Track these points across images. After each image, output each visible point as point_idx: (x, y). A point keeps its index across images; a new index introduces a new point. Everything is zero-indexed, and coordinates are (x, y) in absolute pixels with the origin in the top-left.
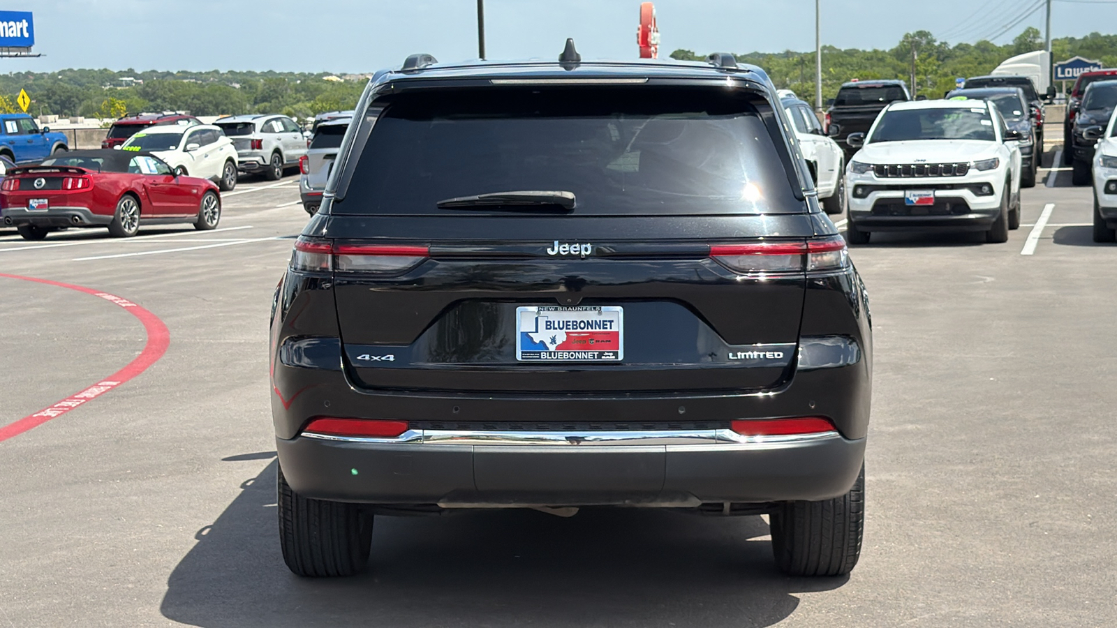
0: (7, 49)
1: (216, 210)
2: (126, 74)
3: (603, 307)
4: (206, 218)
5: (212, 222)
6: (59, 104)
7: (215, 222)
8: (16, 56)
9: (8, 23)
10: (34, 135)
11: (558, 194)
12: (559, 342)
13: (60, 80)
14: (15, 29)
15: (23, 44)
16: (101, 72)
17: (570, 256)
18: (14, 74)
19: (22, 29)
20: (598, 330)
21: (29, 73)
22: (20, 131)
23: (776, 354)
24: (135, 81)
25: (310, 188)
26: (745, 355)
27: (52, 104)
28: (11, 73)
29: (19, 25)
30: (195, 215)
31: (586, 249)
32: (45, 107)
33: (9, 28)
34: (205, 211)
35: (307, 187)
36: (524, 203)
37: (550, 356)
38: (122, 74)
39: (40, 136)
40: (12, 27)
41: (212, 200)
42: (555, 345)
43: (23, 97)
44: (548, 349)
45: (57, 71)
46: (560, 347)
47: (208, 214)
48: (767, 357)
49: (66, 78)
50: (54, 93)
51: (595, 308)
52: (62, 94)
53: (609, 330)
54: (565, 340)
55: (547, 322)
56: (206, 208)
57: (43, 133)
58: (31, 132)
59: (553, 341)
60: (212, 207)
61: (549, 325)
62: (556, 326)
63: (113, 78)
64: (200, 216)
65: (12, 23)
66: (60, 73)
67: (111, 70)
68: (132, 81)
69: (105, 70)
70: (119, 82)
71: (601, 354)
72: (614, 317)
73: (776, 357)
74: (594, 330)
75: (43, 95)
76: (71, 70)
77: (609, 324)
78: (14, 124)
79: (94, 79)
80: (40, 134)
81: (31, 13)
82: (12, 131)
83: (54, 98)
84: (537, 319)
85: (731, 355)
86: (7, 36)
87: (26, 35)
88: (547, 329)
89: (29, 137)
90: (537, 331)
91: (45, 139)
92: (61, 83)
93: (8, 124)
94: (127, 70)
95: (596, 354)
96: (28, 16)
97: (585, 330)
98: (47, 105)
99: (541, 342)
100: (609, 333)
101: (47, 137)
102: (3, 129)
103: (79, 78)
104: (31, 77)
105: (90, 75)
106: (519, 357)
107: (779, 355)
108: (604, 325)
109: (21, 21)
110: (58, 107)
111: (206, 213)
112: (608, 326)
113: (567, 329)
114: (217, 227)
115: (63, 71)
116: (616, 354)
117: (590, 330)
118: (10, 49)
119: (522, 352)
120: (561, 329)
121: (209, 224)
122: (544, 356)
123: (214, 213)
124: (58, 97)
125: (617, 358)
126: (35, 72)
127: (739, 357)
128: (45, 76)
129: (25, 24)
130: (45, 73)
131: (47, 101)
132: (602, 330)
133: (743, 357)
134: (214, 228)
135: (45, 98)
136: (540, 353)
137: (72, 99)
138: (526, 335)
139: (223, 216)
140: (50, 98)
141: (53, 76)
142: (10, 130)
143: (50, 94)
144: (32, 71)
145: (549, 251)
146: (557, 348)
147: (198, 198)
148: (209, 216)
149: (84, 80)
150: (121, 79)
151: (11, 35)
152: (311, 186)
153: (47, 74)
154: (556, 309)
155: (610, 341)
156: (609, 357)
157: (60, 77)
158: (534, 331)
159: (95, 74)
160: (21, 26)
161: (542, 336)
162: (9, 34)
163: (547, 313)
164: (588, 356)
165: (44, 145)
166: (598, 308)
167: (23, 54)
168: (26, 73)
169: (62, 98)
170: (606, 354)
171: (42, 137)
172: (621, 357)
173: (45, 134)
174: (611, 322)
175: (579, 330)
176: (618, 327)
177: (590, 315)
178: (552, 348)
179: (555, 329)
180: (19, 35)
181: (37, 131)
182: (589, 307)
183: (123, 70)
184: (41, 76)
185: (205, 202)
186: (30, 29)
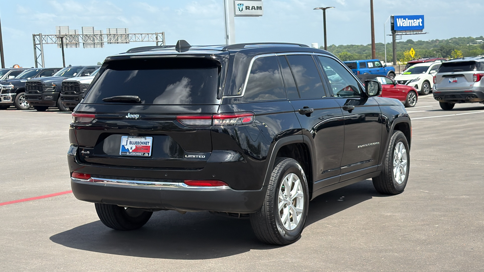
0: (412, 31)
1: (415, 99)
2: (479, 39)
3: (147, 137)
4: (409, 102)
5: (412, 104)
6: (445, 53)
7: (414, 104)
8: (416, 34)
9: (413, 20)
10: (380, 68)
11: (133, 97)
12: (133, 149)
13: (450, 42)
14: (416, 23)
15: (419, 29)
16: (468, 38)
17: (132, 119)
18: (431, 41)
19: (419, 23)
20: (144, 145)
21: (437, 40)
22: (374, 66)
23: (202, 156)
24: (483, 41)
25: (436, 89)
26: (191, 156)
27: (443, 53)
28: (429, 40)
29: (418, 21)
30: (404, 101)
31: (137, 116)
32: (439, 54)
33: (414, 22)
34: (409, 99)
35: (435, 89)
36: (124, 100)
37: (129, 154)
38: (477, 39)
39: (382, 68)
40: (415, 22)
41: (413, 95)
42: (132, 150)
43: (412, 51)
44: (129, 151)
45: (449, 39)
46: (133, 151)
47: (410, 101)
48: (199, 157)
49: (452, 42)
50: (444, 48)
51: (144, 137)
52: (447, 48)
53: (147, 145)
54: (135, 148)
55: (130, 142)
56: (409, 98)
57: (384, 67)
58: (379, 67)
59: (131, 148)
60: (413, 97)
61: (131, 143)
62: (133, 143)
63: (473, 41)
64: (406, 101)
65: (415, 20)
66: (450, 40)
67: (473, 37)
68: (481, 41)
69: (470, 37)
70: (476, 42)
71: (144, 154)
72: (149, 140)
73: (202, 157)
74: (143, 145)
75: (439, 49)
76: (455, 38)
77: (148, 143)
78: (372, 64)
79: (465, 41)
80: (383, 68)
81: (423, 16)
82: (370, 67)
83: (443, 51)
84: (127, 141)
85: (186, 156)
86: (413, 25)
87: (421, 25)
88: (130, 144)
89: (378, 69)
90: (127, 145)
91: (385, 70)
92: (450, 44)
93: (369, 64)
94: (479, 37)
95: (143, 153)
96: (422, 17)
97: (141, 145)
98: (440, 53)
99: (128, 149)
100: (147, 146)
101: (386, 69)
102: (367, 66)
103: (458, 41)
104: (438, 42)
105: (463, 40)
106: (120, 154)
107: (203, 157)
108: (146, 143)
109: (419, 19)
110: (445, 54)
111: (409, 100)
112: (148, 144)
113: (136, 144)
114: (415, 106)
115: (452, 38)
116: (148, 154)
117: (142, 145)
118: (414, 31)
119: (122, 152)
120: (134, 144)
121: (411, 105)
122: (128, 154)
123: (414, 100)
124: (445, 50)
125: (149, 155)
126: (440, 40)
127: (189, 157)
128: (444, 41)
129: (421, 20)
130: (443, 40)
131: (440, 52)
132: (146, 145)
133: (190, 157)
134: (413, 106)
135: (439, 50)
136: (126, 152)
137: (451, 51)
138: (123, 146)
139: (419, 101)
140: (441, 50)
141: (447, 41)
142: (370, 66)
143: (442, 49)
144: (438, 39)
145: (126, 117)
146: (132, 151)
147: (406, 94)
148: (411, 101)
149: (460, 42)
150: (477, 41)
151: (415, 25)
152: (437, 89)
153: (445, 40)
154: (133, 137)
155: (147, 149)
156: (146, 155)
157: (450, 41)
158: (126, 144)
159: (465, 39)
160: (419, 21)
161: (128, 147)
162: (414, 25)
163: (130, 139)
164: (140, 154)
165: (384, 72)
166: (145, 137)
167: (419, 33)
168: (436, 40)
169: (447, 50)
170: (146, 154)
171: (384, 69)
172: (150, 155)
173: (385, 67)
174: (149, 142)
175: (139, 145)
176: (150, 144)
177: (142, 140)
178: (131, 151)
179: (132, 144)
180: (418, 25)
181: (381, 66)
182: (142, 137)
183: (478, 37)
184: (442, 41)
185: (409, 96)
186: (423, 22)
